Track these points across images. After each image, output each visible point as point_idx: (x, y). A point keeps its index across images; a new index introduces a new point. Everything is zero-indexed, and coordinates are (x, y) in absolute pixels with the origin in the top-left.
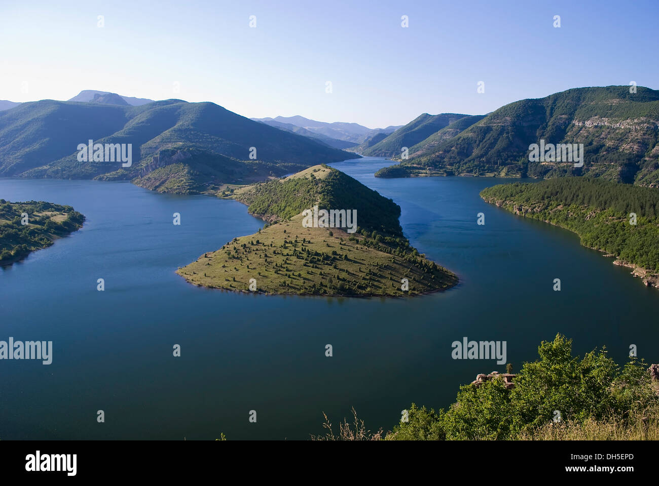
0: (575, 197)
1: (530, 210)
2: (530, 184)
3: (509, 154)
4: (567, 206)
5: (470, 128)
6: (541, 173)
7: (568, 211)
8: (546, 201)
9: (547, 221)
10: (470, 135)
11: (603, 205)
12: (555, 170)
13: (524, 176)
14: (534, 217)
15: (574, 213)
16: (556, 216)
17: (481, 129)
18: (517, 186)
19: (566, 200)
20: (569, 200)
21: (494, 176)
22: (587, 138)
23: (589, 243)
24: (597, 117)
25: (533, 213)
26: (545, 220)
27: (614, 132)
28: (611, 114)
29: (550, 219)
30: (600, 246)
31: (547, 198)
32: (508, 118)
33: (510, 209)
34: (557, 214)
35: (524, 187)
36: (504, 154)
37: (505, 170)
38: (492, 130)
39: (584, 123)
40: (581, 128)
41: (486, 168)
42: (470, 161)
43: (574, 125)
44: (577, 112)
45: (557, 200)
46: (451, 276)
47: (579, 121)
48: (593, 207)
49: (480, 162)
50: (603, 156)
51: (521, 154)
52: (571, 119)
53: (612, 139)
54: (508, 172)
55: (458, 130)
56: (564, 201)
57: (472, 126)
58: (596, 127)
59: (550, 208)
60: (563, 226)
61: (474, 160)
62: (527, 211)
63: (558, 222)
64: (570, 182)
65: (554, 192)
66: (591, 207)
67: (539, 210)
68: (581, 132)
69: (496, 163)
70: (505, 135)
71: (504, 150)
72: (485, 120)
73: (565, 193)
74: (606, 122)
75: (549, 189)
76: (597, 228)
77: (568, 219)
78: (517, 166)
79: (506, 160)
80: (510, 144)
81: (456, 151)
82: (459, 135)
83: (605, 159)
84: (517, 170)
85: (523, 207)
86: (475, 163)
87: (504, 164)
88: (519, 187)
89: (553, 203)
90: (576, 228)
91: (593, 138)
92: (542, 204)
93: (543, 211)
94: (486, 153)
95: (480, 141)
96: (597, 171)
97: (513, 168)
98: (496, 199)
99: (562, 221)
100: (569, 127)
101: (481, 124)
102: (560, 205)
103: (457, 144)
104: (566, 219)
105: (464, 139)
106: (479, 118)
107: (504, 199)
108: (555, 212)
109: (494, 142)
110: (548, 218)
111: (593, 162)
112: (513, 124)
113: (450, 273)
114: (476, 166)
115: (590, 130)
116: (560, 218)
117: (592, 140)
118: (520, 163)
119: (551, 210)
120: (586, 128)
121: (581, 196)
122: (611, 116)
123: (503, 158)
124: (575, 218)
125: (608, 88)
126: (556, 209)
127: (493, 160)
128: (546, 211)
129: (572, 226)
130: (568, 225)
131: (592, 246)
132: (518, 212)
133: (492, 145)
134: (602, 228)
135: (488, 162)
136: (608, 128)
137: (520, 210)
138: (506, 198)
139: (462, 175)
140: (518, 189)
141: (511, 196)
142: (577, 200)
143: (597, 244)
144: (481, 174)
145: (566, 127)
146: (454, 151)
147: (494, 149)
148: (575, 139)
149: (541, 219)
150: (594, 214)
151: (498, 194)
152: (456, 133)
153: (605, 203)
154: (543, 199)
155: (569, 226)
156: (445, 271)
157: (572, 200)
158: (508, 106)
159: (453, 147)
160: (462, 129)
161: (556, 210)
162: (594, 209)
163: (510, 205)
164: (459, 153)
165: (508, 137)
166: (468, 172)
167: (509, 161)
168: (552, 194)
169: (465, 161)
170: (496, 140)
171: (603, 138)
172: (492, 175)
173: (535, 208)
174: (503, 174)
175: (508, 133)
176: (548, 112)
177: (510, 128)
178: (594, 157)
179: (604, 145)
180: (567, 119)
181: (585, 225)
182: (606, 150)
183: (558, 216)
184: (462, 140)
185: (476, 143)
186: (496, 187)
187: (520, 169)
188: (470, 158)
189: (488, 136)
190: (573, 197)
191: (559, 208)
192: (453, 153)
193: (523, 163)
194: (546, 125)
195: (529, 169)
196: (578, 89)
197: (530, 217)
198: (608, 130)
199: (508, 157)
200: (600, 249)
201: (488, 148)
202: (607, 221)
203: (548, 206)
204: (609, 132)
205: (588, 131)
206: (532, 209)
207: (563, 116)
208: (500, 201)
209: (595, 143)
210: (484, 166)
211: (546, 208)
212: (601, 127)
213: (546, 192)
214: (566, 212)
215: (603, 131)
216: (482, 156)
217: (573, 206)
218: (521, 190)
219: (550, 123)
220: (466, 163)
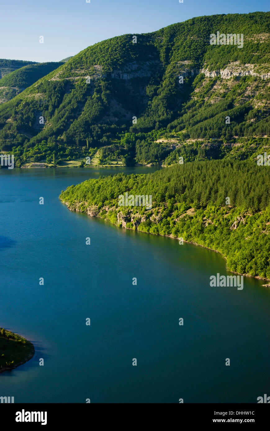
0: (213, 192)
1: (143, 220)
2: (141, 177)
3: (105, 126)
4: (201, 210)
5: (36, 85)
6: (156, 157)
7: (204, 216)
8: (168, 204)
9: (172, 236)
10: (38, 96)
11: (256, 204)
12: (179, 151)
13: (131, 164)
14: (151, 231)
15: (213, 219)
16: (185, 227)
17: (55, 85)
18: (121, 180)
19: (199, 199)
20: (203, 199)
21: (82, 166)
22: (224, 97)
23: (239, 267)
24: (237, 63)
25: (149, 224)
26: (169, 233)
27: (264, 86)
28: (259, 58)
29: (177, 232)
30: (256, 270)
31: (170, 197)
32: (98, 67)
33: (112, 220)
34: (187, 222)
35: (131, 181)
36: (96, 128)
37: (99, 154)
38: (73, 87)
39: (218, 73)
40: (215, 82)
41: (67, 153)
42: (39, 141)
43: (203, 77)
44: (206, 55)
45: (185, 199)
46: (21, 343)
47: (211, 70)
48: (241, 208)
49: (57, 141)
50: (251, 125)
51: (123, 126)
52: (198, 67)
53: (262, 97)
54: (105, 157)
55: (17, 88)
56: (196, 201)
57: (40, 81)
58: (237, 78)
59: (175, 213)
60: (198, 242)
61: (46, 139)
62: (138, 222)
63: (189, 236)
64: (204, 171)
65: (179, 186)
66: (238, 208)
67: (157, 218)
68: (215, 87)
69: (83, 143)
70: (95, 95)
71: (96, 120)
72: (59, 71)
73: (198, 187)
74: (251, 70)
75: (172, 183)
76: (250, 242)
77: (206, 230)
78: (117, 147)
79: (100, 137)
80: (104, 111)
81: (15, 124)
82: (18, 97)
83: (254, 130)
84: (119, 154)
85: (132, 215)
86: (50, 144)
87: (96, 144)
88: (124, 182)
89: (178, 204)
90: (218, 244)
91: (234, 97)
92: (163, 208)
93: (164, 220)
94: (66, 126)
95: (55, 107)
96: (243, 150)
97: (112, 151)
98: (87, 204)
99: (195, 234)
100: (196, 80)
101: (55, 77)
102: (190, 208)
103: (16, 113)
104: (202, 231)
105: (27, 104)
106: (51, 67)
107: (100, 204)
108: (183, 220)
109: (77, 107)
110: (173, 230)
111: (236, 135)
112: (108, 77)
113: (19, 338)
114: (51, 149)
115: (229, 83)
116: (192, 229)
117: (233, 100)
118: (123, 141)
119: (177, 217)
120: (222, 80)
121: (221, 191)
122: (258, 60)
123: (94, 134)
124: (215, 228)
125: (251, 16)
126: (184, 215)
127: (77, 139)
128: (169, 219)
129: (212, 241)
130: (204, 240)
131: (245, 272)
132: (124, 224)
133: (75, 112)
134: (258, 242)
135: (70, 141)
136: (255, 80)
137: (128, 220)
138: (103, 202)
139: (29, 166)
140: (122, 185)
141: (112, 197)
142: (216, 199)
143: (251, 268)
144: (60, 163)
145: (192, 80)
146: (11, 125)
147: (79, 119)
148: (206, 99)
149: (162, 233)
150: (243, 221)
151: (89, 195)
152: (14, 94)
153: (259, 201)
154: (163, 199)
155: (207, 241)
156: (10, 337)
157: (208, 198)
158: (96, 46)
159: (7, 118)
160: (23, 87)
161: (185, 217)
162: (243, 210)
163: (111, 212)
164: (20, 129)
165: (100, 99)
166: (39, 160)
167: (105, 139)
168: (176, 191)
169: (32, 141)
170: (81, 103)
171: (249, 97)
172: (78, 163)
173: (152, 214)
174: (96, 162)
175: (99, 91)
176: (162, 55)
177: (102, 84)
178: (238, 127)
179: (251, 108)
180: (192, 67)
181: (232, 237)
182: (255, 116)
183: (189, 227)
184: (24, 106)
185: (47, 109)
186: (86, 184)
187: (123, 152)
188: (39, 136)
189: (67, 98)
190: (210, 193)
191: (190, 212)
192: (9, 129)
193: (128, 142)
194: (161, 77)
195: (138, 151)
196: (207, 19)
197: (145, 230)
198: (256, 83)
199: (103, 131)
200: (257, 275)
201: (68, 118)
202: (264, 229)
203: (171, 211)
204: (257, 87)
205: (225, 86)
206: (147, 218)
207: (186, 62)
208: (94, 207)
209: (237, 105)
210: (64, 150)
211: (169, 214)
212: (245, 79)
213: (166, 188)
214: (200, 219)
215: (249, 85)
216: (59, 132)
217: (211, 208)
218: (126, 187)
219: (167, 74)
220: (33, 145)
